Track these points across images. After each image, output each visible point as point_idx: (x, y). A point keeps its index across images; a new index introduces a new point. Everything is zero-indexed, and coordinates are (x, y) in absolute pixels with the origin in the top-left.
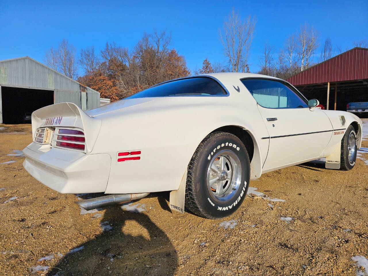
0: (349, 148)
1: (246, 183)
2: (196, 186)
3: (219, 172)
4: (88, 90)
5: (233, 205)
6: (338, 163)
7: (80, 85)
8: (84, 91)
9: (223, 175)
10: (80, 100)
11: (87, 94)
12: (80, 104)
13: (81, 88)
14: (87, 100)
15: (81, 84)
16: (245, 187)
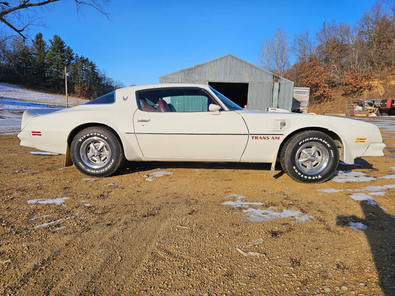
4: (281, 80)
7: (274, 76)
8: (277, 81)
10: (272, 91)
11: (280, 84)
12: (272, 95)
13: (275, 78)
14: (279, 90)
15: (274, 74)
16: (112, 162)
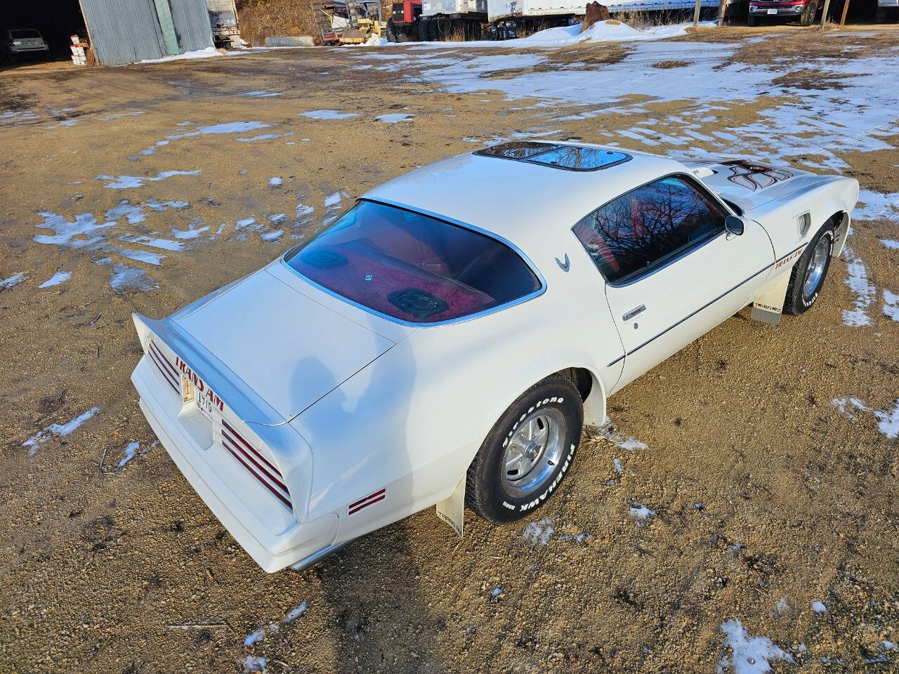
0: (811, 269)
1: (573, 447)
2: (481, 495)
3: (524, 446)
5: (548, 492)
6: (776, 312)
9: (531, 451)
16: (572, 453)
